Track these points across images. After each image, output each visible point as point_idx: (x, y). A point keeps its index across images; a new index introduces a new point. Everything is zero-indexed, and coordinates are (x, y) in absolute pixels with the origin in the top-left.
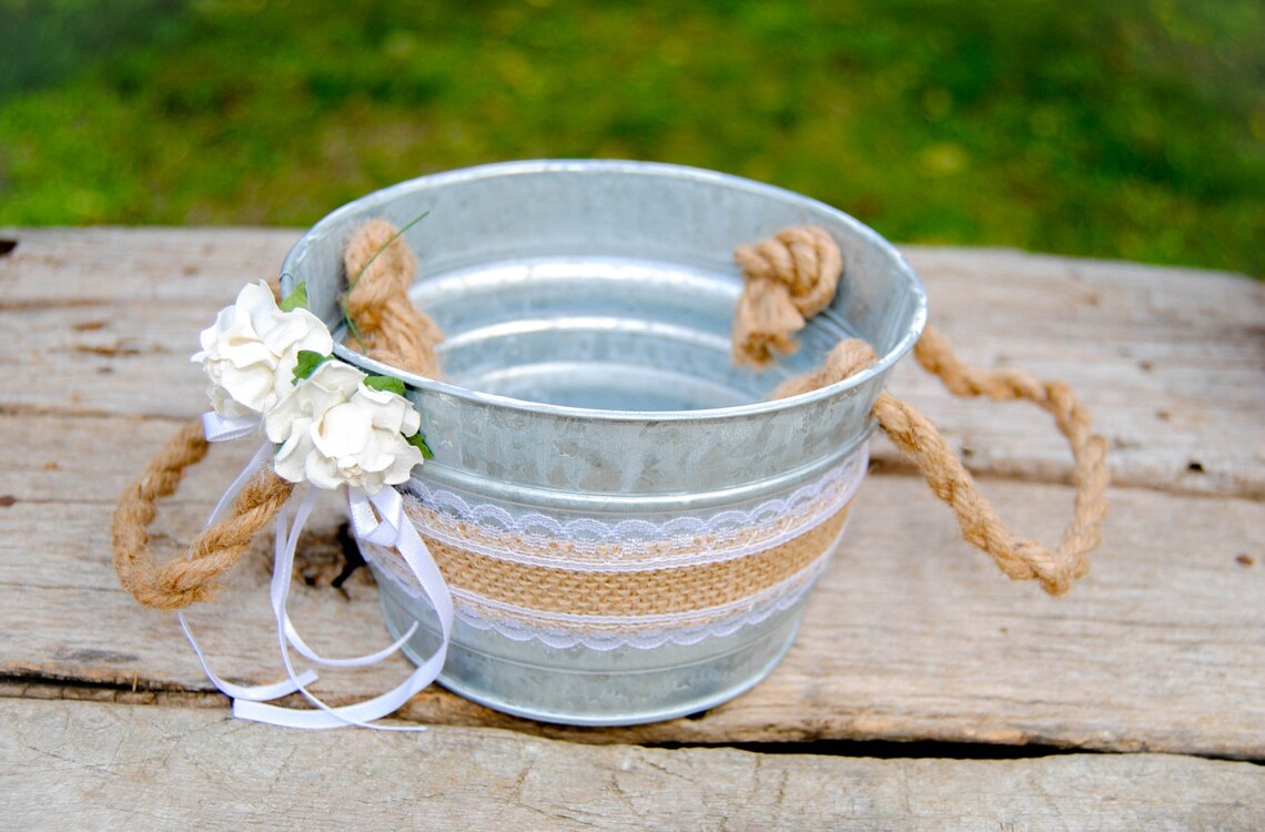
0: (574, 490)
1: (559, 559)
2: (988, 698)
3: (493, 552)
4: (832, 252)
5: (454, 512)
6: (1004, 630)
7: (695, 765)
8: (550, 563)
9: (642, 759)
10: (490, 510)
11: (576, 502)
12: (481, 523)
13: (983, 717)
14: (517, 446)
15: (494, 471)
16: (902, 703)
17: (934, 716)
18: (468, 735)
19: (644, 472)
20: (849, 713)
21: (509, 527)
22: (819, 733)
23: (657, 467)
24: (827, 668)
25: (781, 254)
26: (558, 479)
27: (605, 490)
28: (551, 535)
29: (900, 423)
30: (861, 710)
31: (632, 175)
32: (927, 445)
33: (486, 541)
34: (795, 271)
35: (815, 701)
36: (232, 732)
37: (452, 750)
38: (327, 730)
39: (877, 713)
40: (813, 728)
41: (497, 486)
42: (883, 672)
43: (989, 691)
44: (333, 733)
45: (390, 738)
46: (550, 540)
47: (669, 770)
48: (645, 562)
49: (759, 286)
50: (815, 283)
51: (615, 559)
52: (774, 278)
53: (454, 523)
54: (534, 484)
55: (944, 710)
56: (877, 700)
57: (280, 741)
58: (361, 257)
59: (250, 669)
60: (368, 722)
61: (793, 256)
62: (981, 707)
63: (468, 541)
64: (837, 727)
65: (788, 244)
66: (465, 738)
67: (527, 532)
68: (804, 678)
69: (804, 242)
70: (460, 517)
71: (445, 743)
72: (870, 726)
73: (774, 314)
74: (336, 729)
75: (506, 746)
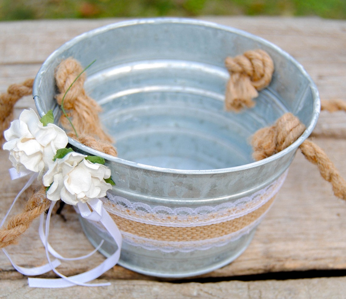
0: (179, 198)
1: (171, 223)
2: (336, 249)
3: (142, 220)
4: (269, 61)
5: (124, 204)
6: (338, 215)
7: (224, 291)
8: (167, 225)
9: (201, 290)
10: (140, 205)
11: (180, 202)
12: (136, 209)
13: (335, 258)
14: (155, 183)
15: (144, 191)
16: (303, 254)
17: (316, 259)
18: (128, 285)
19: (210, 190)
20: (281, 261)
21: (149, 211)
22: (270, 269)
23: (216, 188)
24: (270, 240)
25: (246, 63)
26: (173, 194)
27: (193, 197)
28: (168, 213)
29: (311, 152)
30: (287, 259)
31: (176, 24)
32: (322, 161)
33: (138, 216)
34: (254, 71)
35: (268, 255)
36: (29, 292)
37: (123, 293)
38: (69, 287)
39: (293, 260)
40: (268, 268)
41: (146, 197)
42: (293, 240)
43: (336, 245)
44: (71, 289)
45: (96, 289)
46: (167, 216)
47: (214, 294)
48: (208, 221)
49: (236, 76)
50: (262, 76)
51: (196, 222)
52: (243, 73)
53: (124, 209)
54: (162, 196)
55: (320, 256)
56: (292, 254)
57: (50, 294)
58: (63, 77)
59: (30, 260)
60: (86, 283)
61: (252, 64)
62: (335, 253)
63: (130, 216)
64: (278, 267)
65: (250, 60)
66: (127, 286)
67: (157, 213)
68: (261, 245)
69: (257, 58)
70: (126, 207)
71: (120, 290)
72: (291, 265)
73: (245, 91)
74: (72, 287)
75: (145, 289)
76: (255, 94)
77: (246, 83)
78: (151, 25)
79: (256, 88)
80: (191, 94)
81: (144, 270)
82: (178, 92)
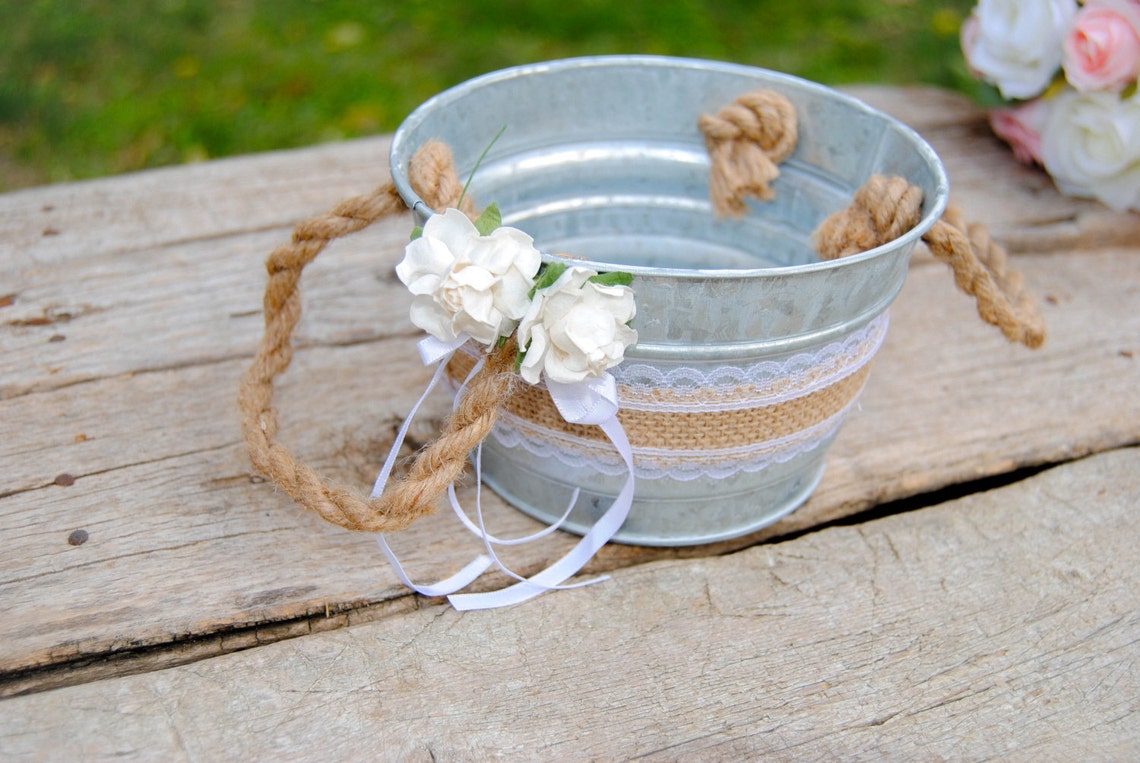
0: (765, 338)
1: (743, 401)
2: (975, 441)
3: (683, 408)
4: (789, 108)
5: (646, 381)
6: (945, 388)
7: (821, 548)
8: (735, 406)
9: (780, 554)
10: (681, 372)
11: (766, 348)
12: (674, 385)
13: (981, 456)
14: (724, 311)
15: (697, 337)
16: (924, 460)
17: (950, 465)
18: (640, 573)
19: (821, 312)
20: (893, 478)
21: (699, 383)
22: (879, 498)
23: (831, 304)
24: (854, 450)
25: (747, 116)
26: (754, 334)
27: (789, 333)
28: (736, 382)
30: (901, 473)
31: (589, 69)
33: (678, 400)
34: (762, 130)
35: (864, 475)
36: (452, 626)
37: (639, 588)
38: (528, 601)
39: (913, 472)
40: (874, 497)
41: (700, 349)
42: (895, 441)
43: (969, 436)
44: (535, 602)
45: (583, 593)
46: (735, 386)
47: (805, 556)
48: (805, 388)
49: (727, 148)
50: (780, 136)
51: (786, 390)
52: (742, 137)
53: (647, 390)
54: (731, 341)
55: (953, 458)
56: (905, 463)
57: (498, 621)
59: (424, 569)
60: (560, 584)
61: (758, 116)
62: (976, 449)
63: (660, 404)
64: (891, 491)
65: (753, 109)
66: (638, 576)
67: (716, 384)
68: (842, 461)
69: (766, 103)
70: (653, 384)
71: (629, 584)
72: (914, 483)
74: (535, 598)
75: (676, 573)
76: (773, 171)
77: (753, 153)
78: (542, 75)
79: (773, 160)
80: (626, 207)
81: (663, 537)
82: (599, 209)
